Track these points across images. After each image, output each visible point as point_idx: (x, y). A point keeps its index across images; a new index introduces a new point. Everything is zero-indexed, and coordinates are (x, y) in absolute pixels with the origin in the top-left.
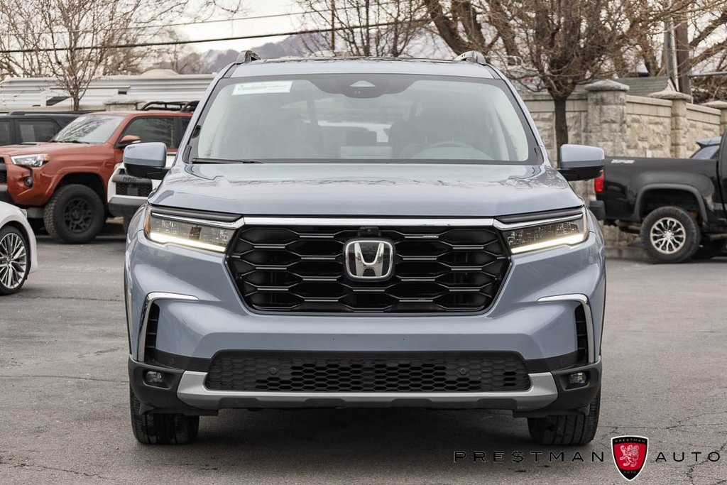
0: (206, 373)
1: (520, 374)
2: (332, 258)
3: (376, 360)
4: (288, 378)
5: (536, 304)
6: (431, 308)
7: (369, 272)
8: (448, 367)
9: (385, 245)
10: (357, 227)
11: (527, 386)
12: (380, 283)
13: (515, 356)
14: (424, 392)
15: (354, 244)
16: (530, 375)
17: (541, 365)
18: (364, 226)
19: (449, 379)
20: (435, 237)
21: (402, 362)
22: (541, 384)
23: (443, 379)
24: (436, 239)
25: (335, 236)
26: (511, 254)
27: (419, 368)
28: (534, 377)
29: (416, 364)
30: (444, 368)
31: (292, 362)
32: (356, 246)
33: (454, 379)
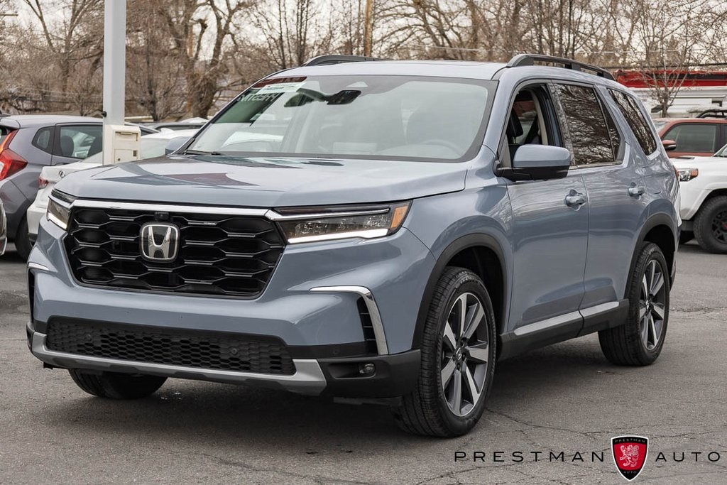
0: (45, 335)
1: (286, 359)
2: (131, 239)
3: (162, 335)
4: (99, 345)
5: (308, 292)
6: (212, 290)
7: (159, 253)
8: (222, 346)
9: (172, 229)
10: (153, 212)
11: (292, 371)
12: (167, 264)
13: (276, 341)
14: (202, 368)
15: (148, 228)
16: (294, 360)
17: (306, 352)
18: (158, 212)
19: (223, 357)
20: (214, 224)
21: (183, 339)
22: (306, 370)
23: (218, 358)
24: (214, 226)
25: (135, 220)
26: (287, 243)
27: (198, 345)
28: (298, 363)
29: (195, 341)
30: (217, 347)
31: (101, 331)
32: (149, 229)
33: (227, 358)
